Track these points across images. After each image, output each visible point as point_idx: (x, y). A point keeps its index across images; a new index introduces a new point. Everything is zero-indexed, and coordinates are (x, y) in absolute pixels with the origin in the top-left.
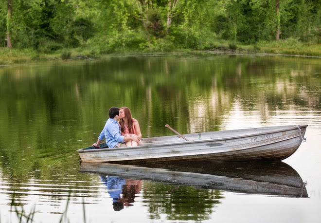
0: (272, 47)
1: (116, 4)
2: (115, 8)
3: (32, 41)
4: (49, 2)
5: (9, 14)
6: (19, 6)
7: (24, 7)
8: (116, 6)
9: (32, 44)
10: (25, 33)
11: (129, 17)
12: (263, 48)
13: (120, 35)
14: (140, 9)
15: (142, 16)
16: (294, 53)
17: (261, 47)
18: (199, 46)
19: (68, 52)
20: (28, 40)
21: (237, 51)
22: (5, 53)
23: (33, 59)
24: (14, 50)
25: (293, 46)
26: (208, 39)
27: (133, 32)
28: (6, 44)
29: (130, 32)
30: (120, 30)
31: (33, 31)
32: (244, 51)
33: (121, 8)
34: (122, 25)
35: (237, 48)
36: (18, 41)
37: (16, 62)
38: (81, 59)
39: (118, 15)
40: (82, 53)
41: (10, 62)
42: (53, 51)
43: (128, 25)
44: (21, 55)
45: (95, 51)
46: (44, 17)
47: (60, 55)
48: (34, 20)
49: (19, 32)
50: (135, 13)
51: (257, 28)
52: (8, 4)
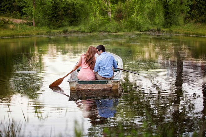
0: (179, 30)
1: (93, 2)
2: (92, 4)
3: (47, 23)
4: (56, 1)
5: (34, 8)
6: (40, 3)
7: (42, 4)
8: (93, 3)
9: (47, 24)
10: (43, 18)
11: (100, 9)
12: (174, 31)
13: (95, 19)
14: (106, 5)
15: (107, 9)
16: (190, 34)
17: (173, 30)
18: (142, 29)
19: (66, 29)
20: (44, 22)
21: (161, 32)
22: (32, 29)
23: (47, 32)
24: (36, 28)
25: (189, 29)
26: (146, 24)
27: (102, 18)
28: (32, 25)
29: (101, 18)
30: (95, 17)
31: (47, 17)
32: (165, 32)
33: (96, 5)
34: (96, 14)
35: (161, 30)
36: (39, 22)
37: (38, 34)
38: (74, 32)
39: (94, 8)
40: (74, 29)
41: (34, 34)
42: (58, 28)
43: (99, 14)
44: (41, 30)
45: (82, 28)
46: (53, 9)
47: (62, 30)
48: (48, 11)
49: (39, 18)
50: (104, 7)
51: (171, 17)
52: (33, 2)
